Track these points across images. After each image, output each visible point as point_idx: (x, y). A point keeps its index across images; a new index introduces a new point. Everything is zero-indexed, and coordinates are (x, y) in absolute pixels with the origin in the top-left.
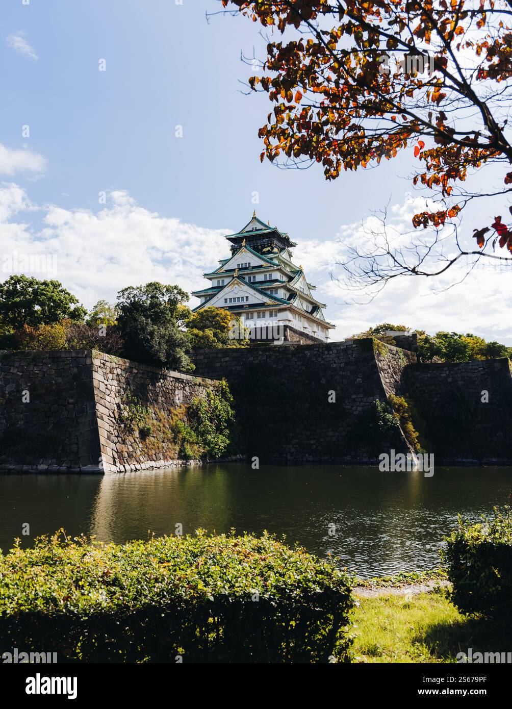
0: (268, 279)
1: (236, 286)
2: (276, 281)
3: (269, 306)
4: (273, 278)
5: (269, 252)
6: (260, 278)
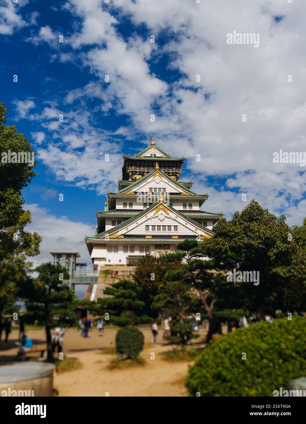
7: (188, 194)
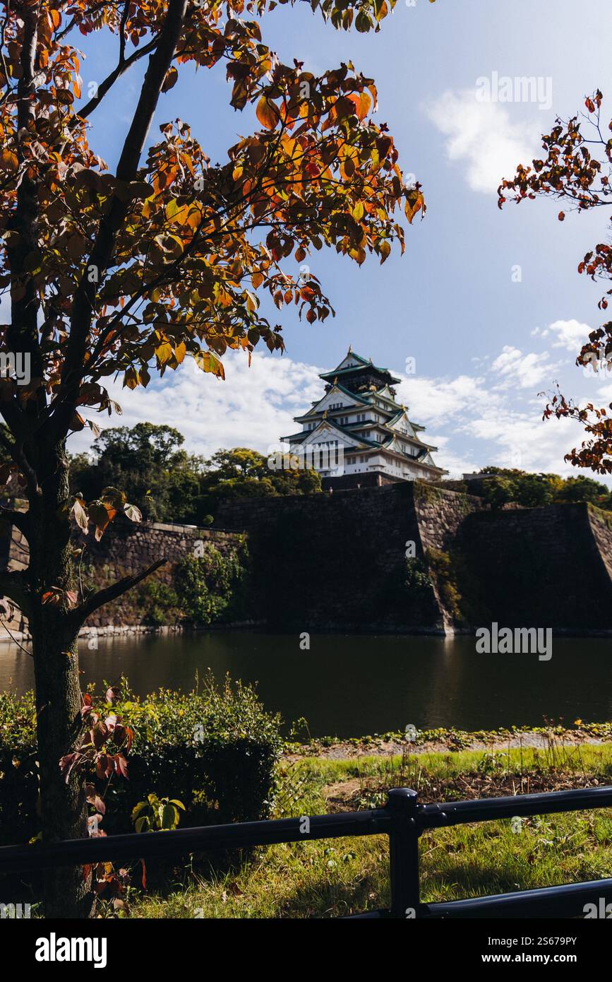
0: (361, 420)
1: (325, 429)
2: (370, 421)
3: (360, 450)
4: (366, 419)
5: (365, 390)
6: (353, 419)
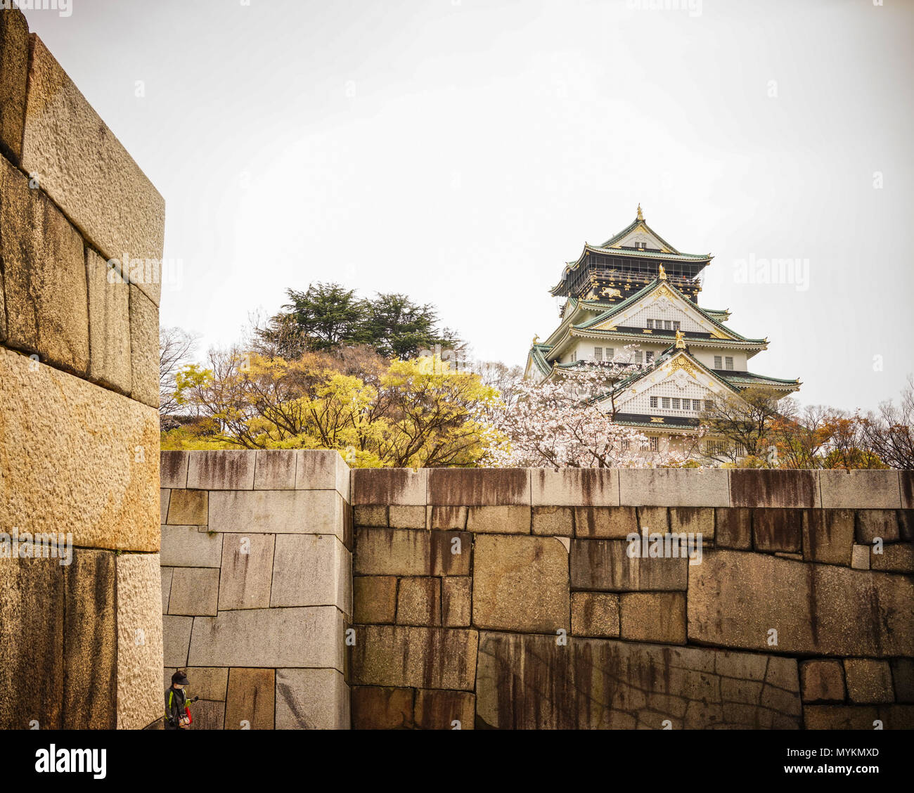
7: (727, 338)
